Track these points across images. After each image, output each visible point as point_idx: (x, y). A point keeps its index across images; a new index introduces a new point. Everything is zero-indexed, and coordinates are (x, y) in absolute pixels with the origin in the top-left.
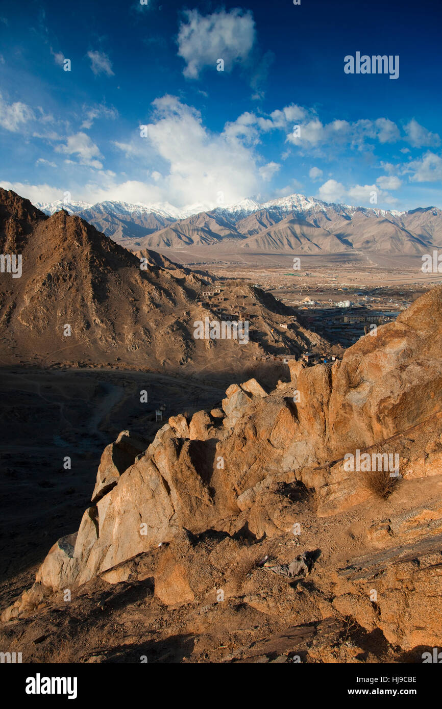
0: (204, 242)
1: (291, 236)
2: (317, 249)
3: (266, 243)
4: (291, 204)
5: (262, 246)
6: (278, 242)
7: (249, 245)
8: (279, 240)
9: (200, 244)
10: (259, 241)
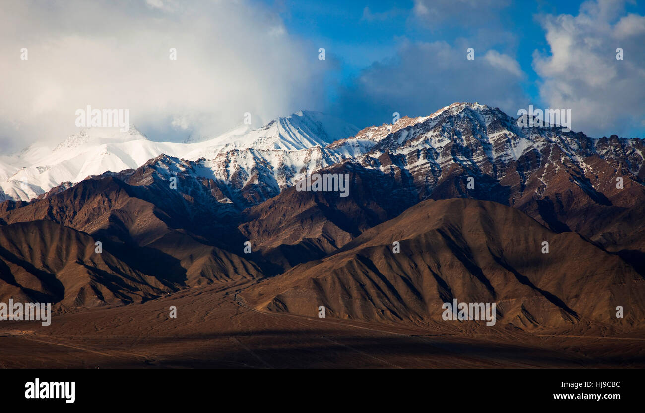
0: (105, 290)
1: (451, 266)
2: (557, 319)
3: (355, 293)
4: (447, 142)
5: (339, 304)
6: (401, 288)
7: (289, 301)
8: (407, 281)
9: (92, 301)
10: (328, 287)
